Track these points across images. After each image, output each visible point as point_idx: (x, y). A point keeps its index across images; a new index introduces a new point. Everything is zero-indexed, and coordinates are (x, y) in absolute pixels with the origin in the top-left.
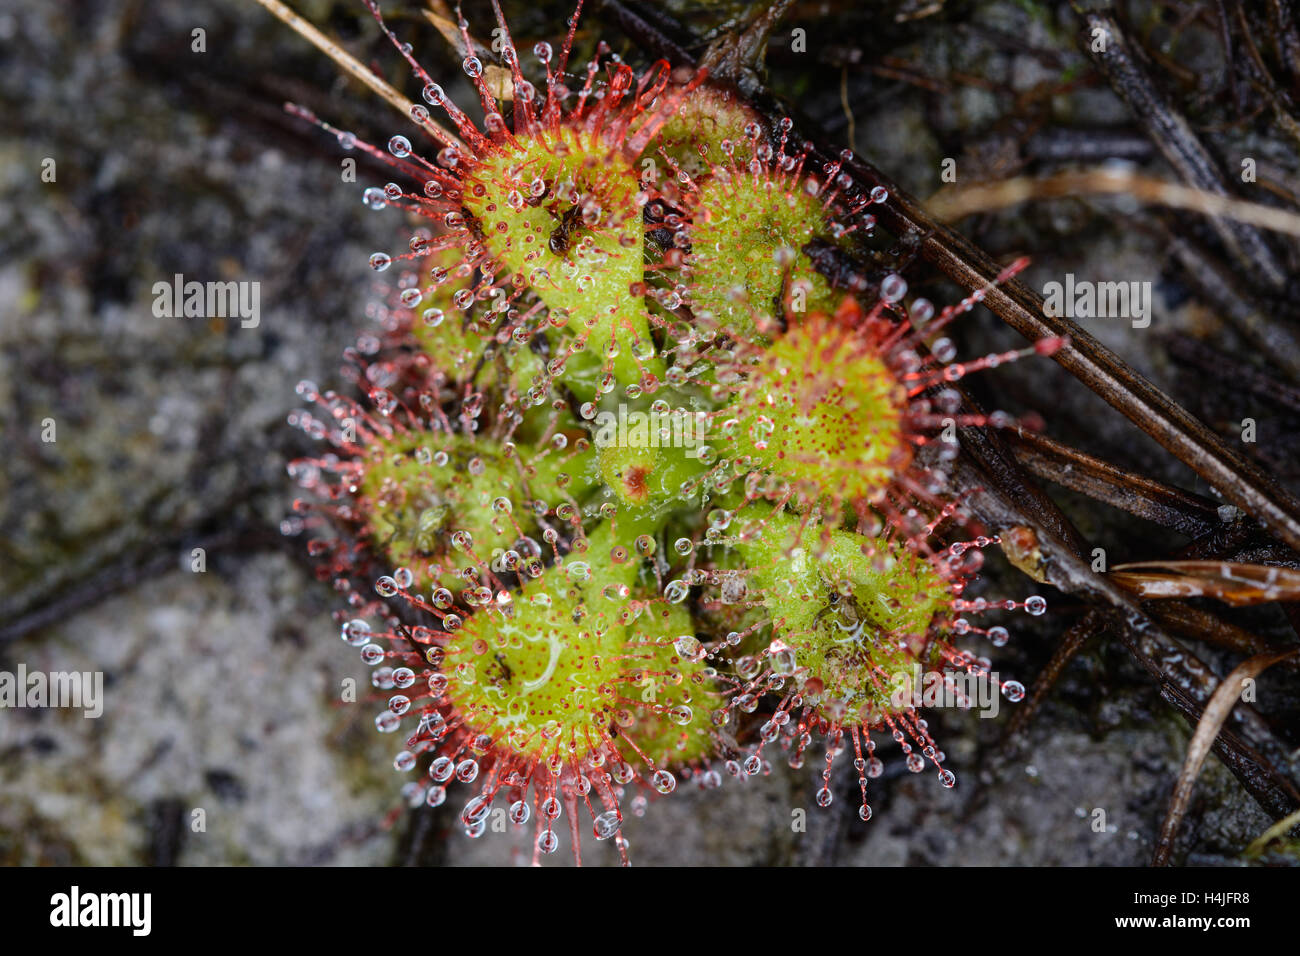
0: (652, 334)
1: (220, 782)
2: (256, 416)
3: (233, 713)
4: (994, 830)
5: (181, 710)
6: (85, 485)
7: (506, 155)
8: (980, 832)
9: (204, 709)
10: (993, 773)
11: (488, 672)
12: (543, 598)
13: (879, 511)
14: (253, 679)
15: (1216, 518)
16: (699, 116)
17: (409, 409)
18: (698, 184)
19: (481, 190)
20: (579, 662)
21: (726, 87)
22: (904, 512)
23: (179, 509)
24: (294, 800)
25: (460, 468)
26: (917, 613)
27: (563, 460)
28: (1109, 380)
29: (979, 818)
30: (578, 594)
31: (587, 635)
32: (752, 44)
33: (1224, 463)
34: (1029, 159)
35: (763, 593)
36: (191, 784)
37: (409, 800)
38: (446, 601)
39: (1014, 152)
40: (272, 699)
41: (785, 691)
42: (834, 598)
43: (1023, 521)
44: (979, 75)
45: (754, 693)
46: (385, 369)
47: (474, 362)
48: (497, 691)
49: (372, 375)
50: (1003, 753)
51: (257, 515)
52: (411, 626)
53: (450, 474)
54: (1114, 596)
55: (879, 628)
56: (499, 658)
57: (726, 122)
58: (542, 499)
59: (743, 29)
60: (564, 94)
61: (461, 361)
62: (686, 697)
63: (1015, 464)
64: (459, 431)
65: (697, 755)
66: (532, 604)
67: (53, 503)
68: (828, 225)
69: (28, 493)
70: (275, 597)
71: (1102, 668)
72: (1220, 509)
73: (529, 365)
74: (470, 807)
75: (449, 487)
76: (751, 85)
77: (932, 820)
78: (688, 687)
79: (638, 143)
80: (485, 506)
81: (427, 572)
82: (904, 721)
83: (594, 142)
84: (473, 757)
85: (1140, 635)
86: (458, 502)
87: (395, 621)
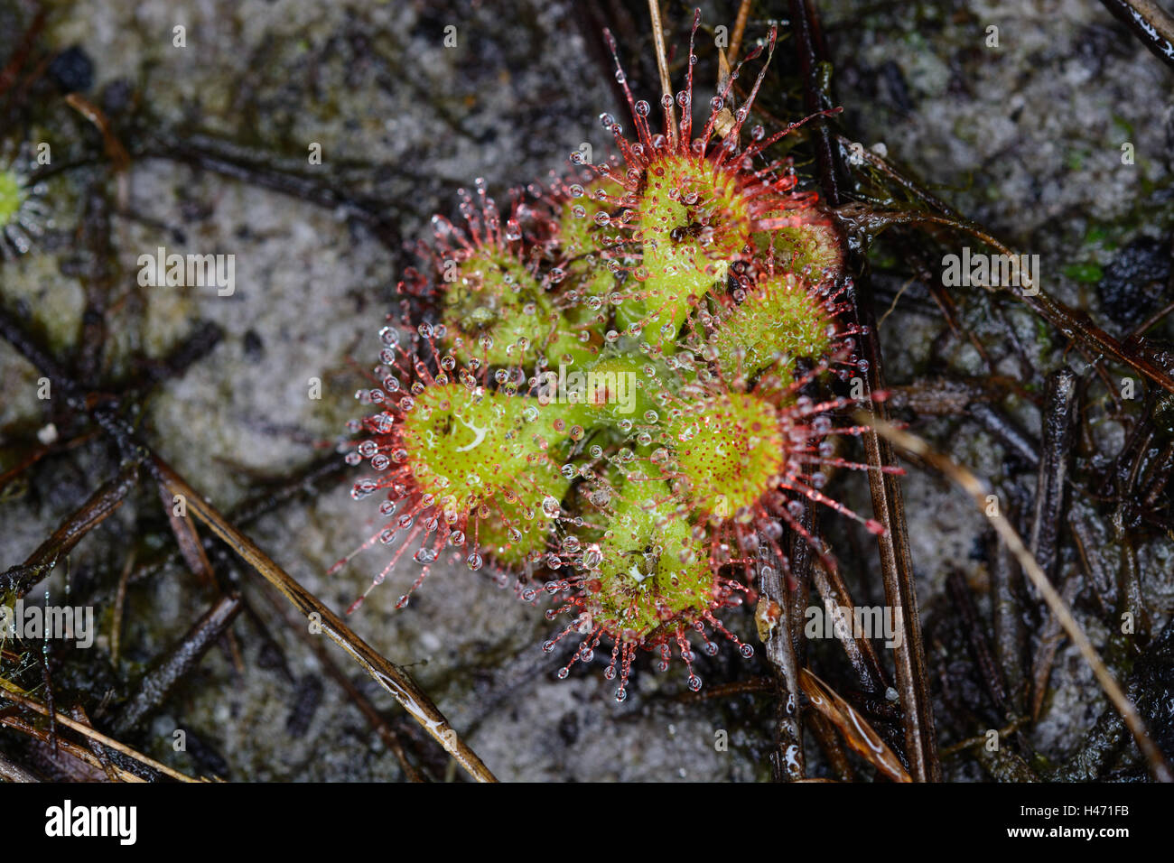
0: (684, 325)
1: (252, 342)
2: (447, 168)
3: (292, 313)
4: (629, 740)
5: (267, 285)
6: (324, 119)
7: (692, 165)
8: (619, 734)
9: (278, 297)
10: (652, 711)
11: (438, 421)
12: (499, 409)
13: (709, 528)
14: (320, 304)
15: (884, 691)
16: (812, 237)
17: (524, 247)
18: (775, 272)
19: (660, 173)
20: (489, 460)
21: (841, 232)
22: (722, 541)
23: (361, 181)
24: (282, 386)
25: (521, 301)
26: (684, 597)
27: (578, 346)
28: (895, 572)
29: (625, 727)
30: (521, 423)
31: (506, 449)
32: (877, 222)
33: (912, 668)
34: (968, 413)
35: (615, 513)
36: (237, 329)
37: (338, 444)
38: (449, 366)
39: (963, 402)
40: (319, 324)
41: (581, 573)
42: (648, 550)
43: (780, 602)
44: (983, 345)
45: (563, 559)
46: (531, 213)
47: (579, 253)
48: (432, 435)
49: (521, 209)
50: (666, 706)
51: (398, 222)
52: (421, 360)
53: (513, 300)
54: (790, 685)
55: (656, 586)
56: (450, 418)
57: (822, 252)
58: (548, 356)
59: (879, 210)
60: (748, 164)
61: (573, 247)
62: (527, 528)
63: (808, 567)
64: (538, 281)
65: (507, 562)
66: (491, 408)
67: (299, 115)
68: (821, 358)
69: (292, 98)
70: (370, 272)
71: (757, 711)
72: (889, 689)
73: (605, 281)
74: (365, 482)
75: (506, 305)
76: (854, 244)
77: (600, 705)
78: (532, 524)
79: (765, 224)
80: (515, 334)
81: (455, 339)
82: (625, 645)
83: (741, 204)
84: (390, 457)
85: (785, 716)
86: (504, 318)
87: (415, 349)
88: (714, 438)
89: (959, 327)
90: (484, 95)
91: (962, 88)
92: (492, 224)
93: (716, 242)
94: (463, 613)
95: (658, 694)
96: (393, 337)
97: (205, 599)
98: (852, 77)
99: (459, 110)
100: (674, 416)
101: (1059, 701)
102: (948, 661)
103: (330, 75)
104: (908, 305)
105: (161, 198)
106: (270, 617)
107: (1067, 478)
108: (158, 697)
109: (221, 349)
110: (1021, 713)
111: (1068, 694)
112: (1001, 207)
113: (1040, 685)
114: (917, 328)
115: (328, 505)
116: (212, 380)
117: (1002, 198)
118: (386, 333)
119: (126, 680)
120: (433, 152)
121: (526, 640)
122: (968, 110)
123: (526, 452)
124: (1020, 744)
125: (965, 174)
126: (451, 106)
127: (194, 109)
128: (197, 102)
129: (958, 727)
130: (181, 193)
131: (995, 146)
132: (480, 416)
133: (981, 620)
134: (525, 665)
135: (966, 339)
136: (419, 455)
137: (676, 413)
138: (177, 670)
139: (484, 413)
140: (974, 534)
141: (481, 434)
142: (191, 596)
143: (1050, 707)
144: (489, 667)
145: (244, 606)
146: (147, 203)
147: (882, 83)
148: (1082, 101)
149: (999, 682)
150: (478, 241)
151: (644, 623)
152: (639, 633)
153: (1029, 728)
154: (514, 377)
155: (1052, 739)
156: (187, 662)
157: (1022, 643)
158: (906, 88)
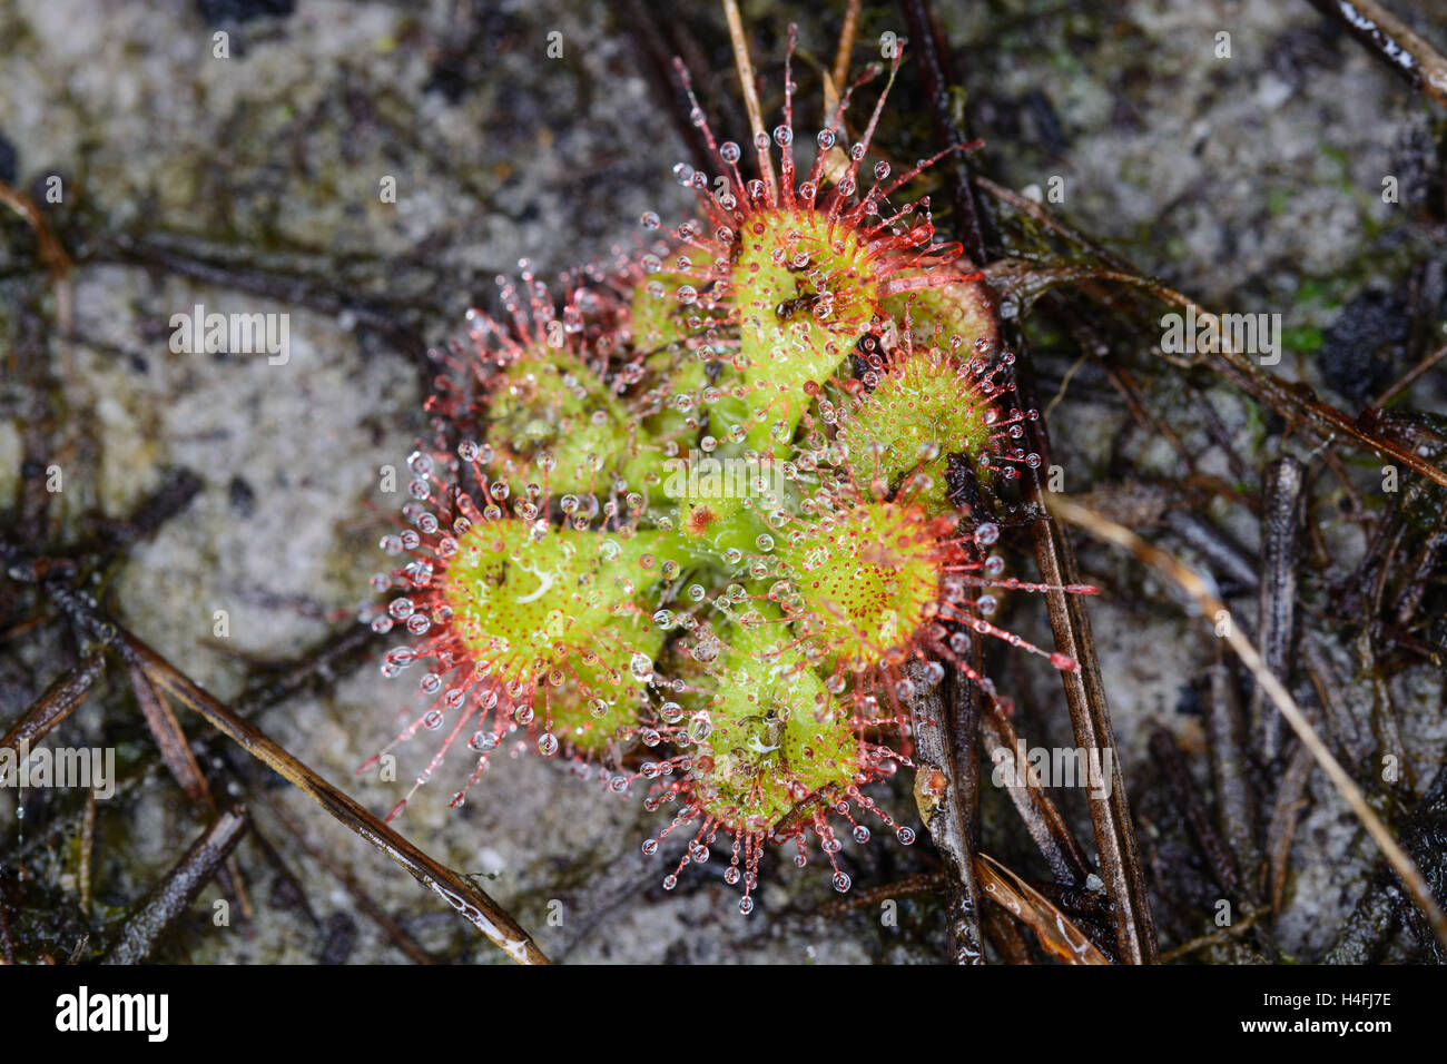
0: (799, 428)
1: (241, 491)
2: (477, 256)
3: (289, 451)
5: (255, 419)
6: (318, 204)
7: (799, 220)
9: (272, 431)
10: (783, 930)
11: (489, 568)
12: (568, 548)
13: (851, 679)
14: (323, 440)
15: (1082, 879)
16: (955, 303)
17: (586, 340)
18: (914, 349)
19: (760, 229)
21: (992, 297)
22: (867, 694)
23: (369, 278)
24: (282, 547)
25: (588, 411)
26: (821, 772)
28: (1089, 723)
30: (597, 565)
31: (579, 599)
32: (1035, 283)
33: (1119, 845)
34: (1164, 524)
35: (725, 671)
36: (219, 477)
37: (360, 612)
38: (501, 494)
39: (1158, 510)
40: (325, 464)
41: (684, 751)
42: (771, 715)
43: (945, 769)
44: (1179, 437)
45: (662, 734)
46: (593, 298)
47: (659, 345)
48: (484, 586)
49: (579, 295)
50: (802, 922)
51: (420, 326)
52: (463, 492)
53: (577, 408)
54: (965, 876)
55: (785, 761)
56: (505, 564)
57: (971, 324)
58: (627, 479)
59: (1038, 267)
60: (873, 211)
61: (651, 336)
62: (613, 699)
63: (976, 727)
64: (608, 384)
65: (587, 747)
66: (559, 547)
67: (285, 200)
68: (980, 452)
69: (275, 178)
70: (386, 393)
71: (919, 921)
72: (1090, 876)
73: (695, 377)
74: (400, 651)
75: (569, 416)
76: (1010, 311)
77: (714, 929)
78: (619, 693)
79: (897, 287)
80: (582, 451)
81: (504, 463)
82: (748, 840)
83: (865, 261)
84: (431, 618)
85: (961, 915)
86: (567, 432)
87: (454, 480)
88: (848, 565)
89: (1146, 416)
90: (520, 162)
91: (1127, 119)
92: (545, 314)
93: (837, 313)
94: (532, 822)
95: (789, 910)
96: (426, 465)
97: (198, 822)
98: (988, 113)
99: (489, 183)
100: (795, 540)
101: (1303, 887)
102: (1159, 842)
103: (323, 146)
104: (1080, 393)
105: (113, 315)
106: (283, 843)
107: (1297, 598)
108: (145, 947)
109: (200, 502)
110: (1258, 902)
111: (1314, 877)
112: (1186, 267)
113: (1279, 866)
114: (1091, 423)
115: (348, 693)
116: (191, 543)
117: (1187, 254)
118: (416, 460)
119: (101, 929)
120: (459, 238)
121: (615, 851)
122: (1138, 145)
123: (606, 601)
124: (1260, 941)
125: (1139, 227)
126: (479, 178)
127: (150, 202)
128: (154, 193)
129: (1178, 926)
130: (139, 309)
131: (1176, 187)
132: (543, 559)
133: (1198, 789)
134: (617, 882)
135: (1158, 431)
136: (468, 613)
137: (797, 535)
138: (168, 911)
139: (548, 555)
140: (1181, 681)
141: (547, 581)
142: (179, 820)
143: (1293, 894)
144: (570, 887)
145: (249, 827)
146: (95, 322)
147: (1027, 119)
148: (1281, 128)
149: (1227, 863)
150: (526, 339)
151: (771, 808)
152: (767, 821)
153: (1269, 920)
154: (585, 506)
155: (1298, 936)
156: (180, 898)
157: (1252, 814)
158: (1057, 123)
